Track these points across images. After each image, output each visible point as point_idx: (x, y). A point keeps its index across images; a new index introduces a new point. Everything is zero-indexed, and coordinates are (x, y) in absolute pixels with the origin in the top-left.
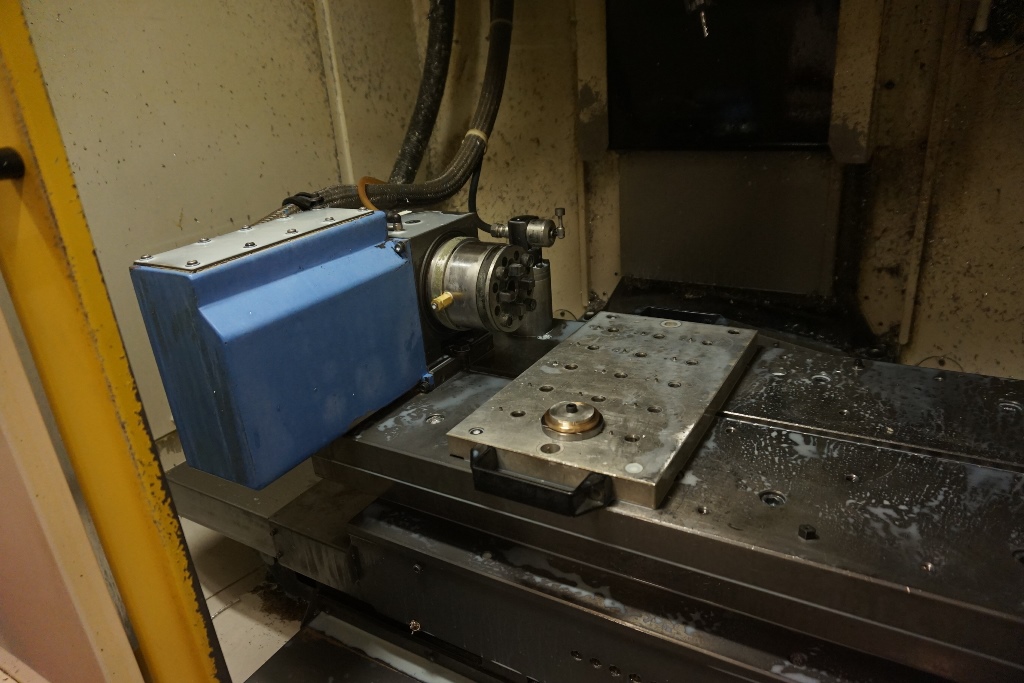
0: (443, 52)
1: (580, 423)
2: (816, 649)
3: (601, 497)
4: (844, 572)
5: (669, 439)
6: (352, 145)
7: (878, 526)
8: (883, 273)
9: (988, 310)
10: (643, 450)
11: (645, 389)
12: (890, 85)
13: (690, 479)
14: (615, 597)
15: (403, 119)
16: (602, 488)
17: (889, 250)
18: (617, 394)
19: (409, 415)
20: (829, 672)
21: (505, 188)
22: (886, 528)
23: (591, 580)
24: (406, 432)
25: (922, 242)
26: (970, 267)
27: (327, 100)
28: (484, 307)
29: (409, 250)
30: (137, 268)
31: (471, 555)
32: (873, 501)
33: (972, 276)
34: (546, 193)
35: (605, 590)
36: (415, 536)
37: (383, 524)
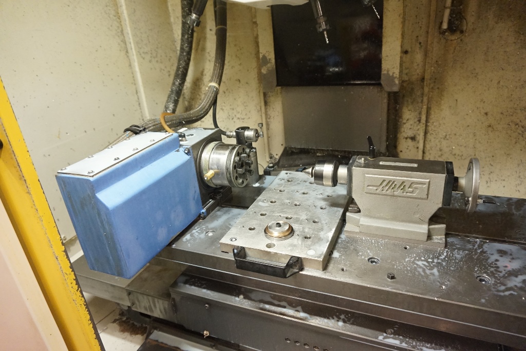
0: (190, 39)
1: (283, 232)
2: (397, 326)
3: (297, 267)
4: (409, 294)
5: (325, 236)
6: (144, 87)
7: (420, 270)
8: (408, 139)
9: (455, 155)
10: (314, 243)
11: (310, 211)
12: (406, 52)
13: (336, 254)
14: (305, 311)
15: (169, 72)
16: (297, 263)
17: (410, 129)
18: (297, 215)
19: (197, 232)
20: (403, 336)
21: (224, 104)
22: (424, 270)
23: (292, 304)
24: (197, 241)
25: (425, 125)
26: (446, 135)
27: (130, 65)
28: (230, 177)
29: (191, 151)
30: (60, 175)
31: (233, 297)
32: (417, 258)
33: (448, 140)
34: (245, 106)
35: (299, 308)
36: (204, 291)
37: (187, 286)
